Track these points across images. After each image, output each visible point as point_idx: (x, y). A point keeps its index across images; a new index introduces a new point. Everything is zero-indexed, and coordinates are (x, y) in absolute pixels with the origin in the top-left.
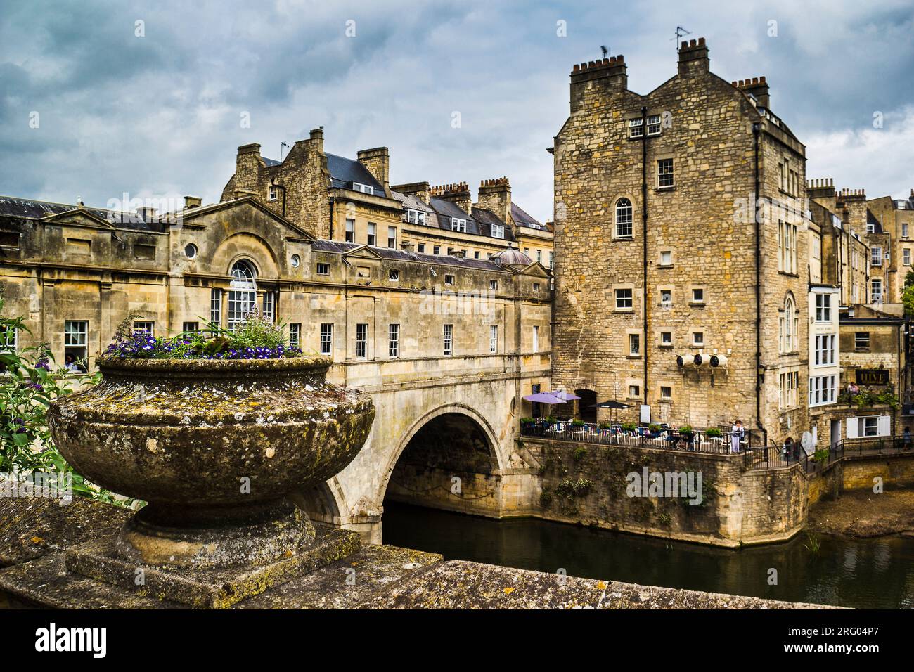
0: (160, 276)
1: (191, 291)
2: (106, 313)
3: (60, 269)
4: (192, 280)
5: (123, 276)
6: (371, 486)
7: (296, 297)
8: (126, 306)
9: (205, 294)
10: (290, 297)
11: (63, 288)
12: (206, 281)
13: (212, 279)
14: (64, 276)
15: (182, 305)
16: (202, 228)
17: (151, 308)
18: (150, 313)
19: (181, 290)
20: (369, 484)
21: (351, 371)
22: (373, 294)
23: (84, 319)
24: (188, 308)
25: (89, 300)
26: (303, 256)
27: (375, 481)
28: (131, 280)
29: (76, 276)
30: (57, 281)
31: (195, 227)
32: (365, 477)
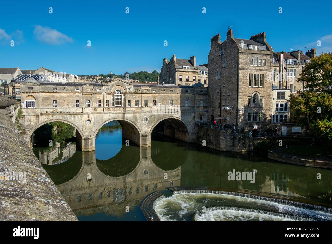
0: (102, 93)
1: (107, 95)
2: (93, 99)
3: (85, 93)
4: (107, 93)
5: (96, 93)
7: (129, 96)
9: (111, 96)
10: (128, 96)
11: (86, 95)
12: (110, 94)
13: (111, 93)
15: (106, 97)
17: (100, 98)
18: (100, 99)
19: (105, 95)
20: (147, 130)
21: (143, 109)
22: (148, 94)
23: (89, 100)
24: (107, 98)
25: (90, 97)
26: (131, 88)
27: (149, 129)
28: (97, 94)
29: (88, 94)
30: (85, 95)
31: (108, 85)
32: (146, 128)
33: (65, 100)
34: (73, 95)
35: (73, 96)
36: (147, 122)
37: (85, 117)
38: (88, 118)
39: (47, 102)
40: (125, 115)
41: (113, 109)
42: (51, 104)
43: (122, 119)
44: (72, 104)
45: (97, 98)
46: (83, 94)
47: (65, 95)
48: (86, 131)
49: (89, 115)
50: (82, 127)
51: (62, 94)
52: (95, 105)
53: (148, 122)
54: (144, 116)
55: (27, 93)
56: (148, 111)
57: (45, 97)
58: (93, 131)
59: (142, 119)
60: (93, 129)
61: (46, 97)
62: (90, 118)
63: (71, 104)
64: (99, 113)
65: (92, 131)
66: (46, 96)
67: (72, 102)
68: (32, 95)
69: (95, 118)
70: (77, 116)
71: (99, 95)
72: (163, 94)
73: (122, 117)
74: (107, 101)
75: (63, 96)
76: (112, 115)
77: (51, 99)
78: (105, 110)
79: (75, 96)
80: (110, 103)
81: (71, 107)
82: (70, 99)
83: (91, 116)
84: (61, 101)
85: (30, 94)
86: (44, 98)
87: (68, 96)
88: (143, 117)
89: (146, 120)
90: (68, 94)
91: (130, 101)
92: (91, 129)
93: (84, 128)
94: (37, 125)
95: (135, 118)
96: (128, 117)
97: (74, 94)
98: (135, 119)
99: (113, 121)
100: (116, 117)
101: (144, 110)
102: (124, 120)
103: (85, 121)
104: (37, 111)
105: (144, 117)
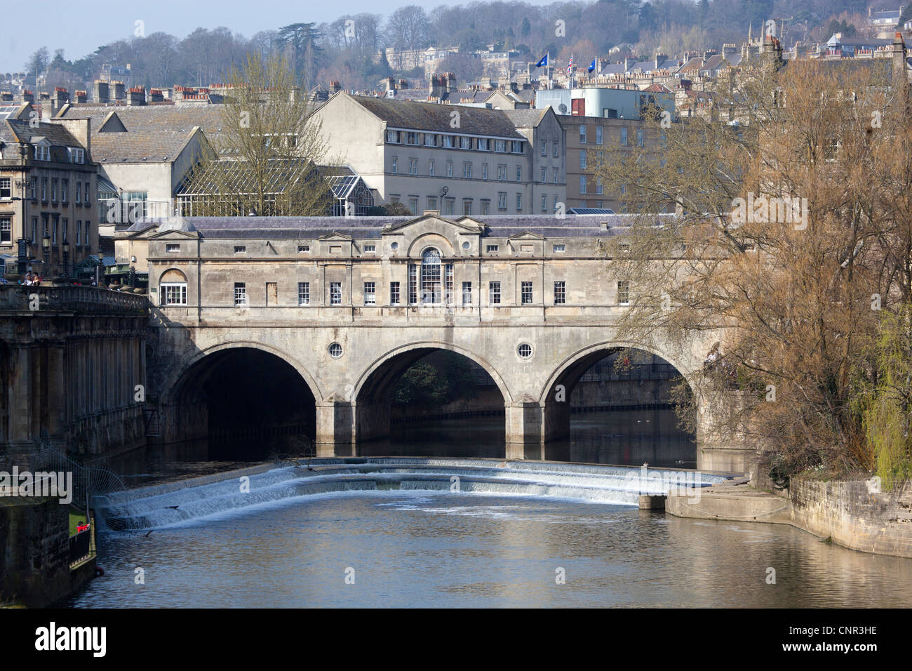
0: (378, 260)
1: (395, 266)
3: (326, 260)
4: (394, 260)
5: (358, 261)
6: (533, 387)
7: (467, 267)
8: (360, 275)
9: (404, 267)
10: (462, 267)
11: (329, 268)
12: (403, 261)
14: (328, 263)
15: (390, 273)
16: (402, 234)
17: (374, 275)
18: (373, 278)
19: (388, 266)
20: (531, 385)
21: (515, 312)
22: (535, 262)
23: (339, 281)
24: (393, 275)
25: (341, 273)
26: (472, 242)
27: (537, 384)
28: (362, 263)
29: (334, 263)
30: (326, 265)
31: (396, 234)
32: (528, 380)
33: (267, 284)
34: (290, 265)
35: (289, 269)
36: (529, 359)
37: (326, 337)
38: (335, 338)
39: (219, 289)
40: (452, 331)
41: (413, 311)
42: (227, 295)
43: (443, 347)
44: (288, 294)
45: (363, 275)
46: (320, 263)
47: (267, 267)
48: (328, 382)
49: (336, 328)
50: (315, 368)
51: (258, 263)
52: (358, 297)
53: (536, 359)
54: (519, 336)
55: (164, 261)
56: (533, 319)
57: (213, 272)
58: (349, 380)
59: (513, 347)
60: (348, 376)
61: (216, 273)
62: (340, 341)
63: (283, 293)
64: (369, 325)
65: (346, 381)
66: (217, 270)
67: (288, 290)
68: (179, 267)
69: (354, 338)
70: (300, 331)
71: (369, 266)
72: (590, 261)
73: (442, 339)
74: (395, 286)
75: (263, 272)
76: (411, 332)
77: (229, 280)
78: (388, 315)
79: (297, 271)
80: (403, 290)
81: (283, 304)
82: (281, 278)
83: (342, 332)
84: (256, 285)
85: (173, 267)
86: (208, 274)
87: (277, 271)
88: (515, 341)
89: (524, 350)
90: (277, 265)
91: (470, 284)
92: (344, 374)
93: (321, 371)
94: (191, 358)
95: (489, 343)
96: (464, 337)
97: (293, 263)
98: (487, 347)
99: (413, 349)
100: (423, 338)
101: (519, 317)
102: (450, 348)
103: (324, 348)
104: (191, 314)
105: (521, 341)
